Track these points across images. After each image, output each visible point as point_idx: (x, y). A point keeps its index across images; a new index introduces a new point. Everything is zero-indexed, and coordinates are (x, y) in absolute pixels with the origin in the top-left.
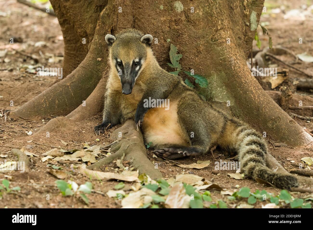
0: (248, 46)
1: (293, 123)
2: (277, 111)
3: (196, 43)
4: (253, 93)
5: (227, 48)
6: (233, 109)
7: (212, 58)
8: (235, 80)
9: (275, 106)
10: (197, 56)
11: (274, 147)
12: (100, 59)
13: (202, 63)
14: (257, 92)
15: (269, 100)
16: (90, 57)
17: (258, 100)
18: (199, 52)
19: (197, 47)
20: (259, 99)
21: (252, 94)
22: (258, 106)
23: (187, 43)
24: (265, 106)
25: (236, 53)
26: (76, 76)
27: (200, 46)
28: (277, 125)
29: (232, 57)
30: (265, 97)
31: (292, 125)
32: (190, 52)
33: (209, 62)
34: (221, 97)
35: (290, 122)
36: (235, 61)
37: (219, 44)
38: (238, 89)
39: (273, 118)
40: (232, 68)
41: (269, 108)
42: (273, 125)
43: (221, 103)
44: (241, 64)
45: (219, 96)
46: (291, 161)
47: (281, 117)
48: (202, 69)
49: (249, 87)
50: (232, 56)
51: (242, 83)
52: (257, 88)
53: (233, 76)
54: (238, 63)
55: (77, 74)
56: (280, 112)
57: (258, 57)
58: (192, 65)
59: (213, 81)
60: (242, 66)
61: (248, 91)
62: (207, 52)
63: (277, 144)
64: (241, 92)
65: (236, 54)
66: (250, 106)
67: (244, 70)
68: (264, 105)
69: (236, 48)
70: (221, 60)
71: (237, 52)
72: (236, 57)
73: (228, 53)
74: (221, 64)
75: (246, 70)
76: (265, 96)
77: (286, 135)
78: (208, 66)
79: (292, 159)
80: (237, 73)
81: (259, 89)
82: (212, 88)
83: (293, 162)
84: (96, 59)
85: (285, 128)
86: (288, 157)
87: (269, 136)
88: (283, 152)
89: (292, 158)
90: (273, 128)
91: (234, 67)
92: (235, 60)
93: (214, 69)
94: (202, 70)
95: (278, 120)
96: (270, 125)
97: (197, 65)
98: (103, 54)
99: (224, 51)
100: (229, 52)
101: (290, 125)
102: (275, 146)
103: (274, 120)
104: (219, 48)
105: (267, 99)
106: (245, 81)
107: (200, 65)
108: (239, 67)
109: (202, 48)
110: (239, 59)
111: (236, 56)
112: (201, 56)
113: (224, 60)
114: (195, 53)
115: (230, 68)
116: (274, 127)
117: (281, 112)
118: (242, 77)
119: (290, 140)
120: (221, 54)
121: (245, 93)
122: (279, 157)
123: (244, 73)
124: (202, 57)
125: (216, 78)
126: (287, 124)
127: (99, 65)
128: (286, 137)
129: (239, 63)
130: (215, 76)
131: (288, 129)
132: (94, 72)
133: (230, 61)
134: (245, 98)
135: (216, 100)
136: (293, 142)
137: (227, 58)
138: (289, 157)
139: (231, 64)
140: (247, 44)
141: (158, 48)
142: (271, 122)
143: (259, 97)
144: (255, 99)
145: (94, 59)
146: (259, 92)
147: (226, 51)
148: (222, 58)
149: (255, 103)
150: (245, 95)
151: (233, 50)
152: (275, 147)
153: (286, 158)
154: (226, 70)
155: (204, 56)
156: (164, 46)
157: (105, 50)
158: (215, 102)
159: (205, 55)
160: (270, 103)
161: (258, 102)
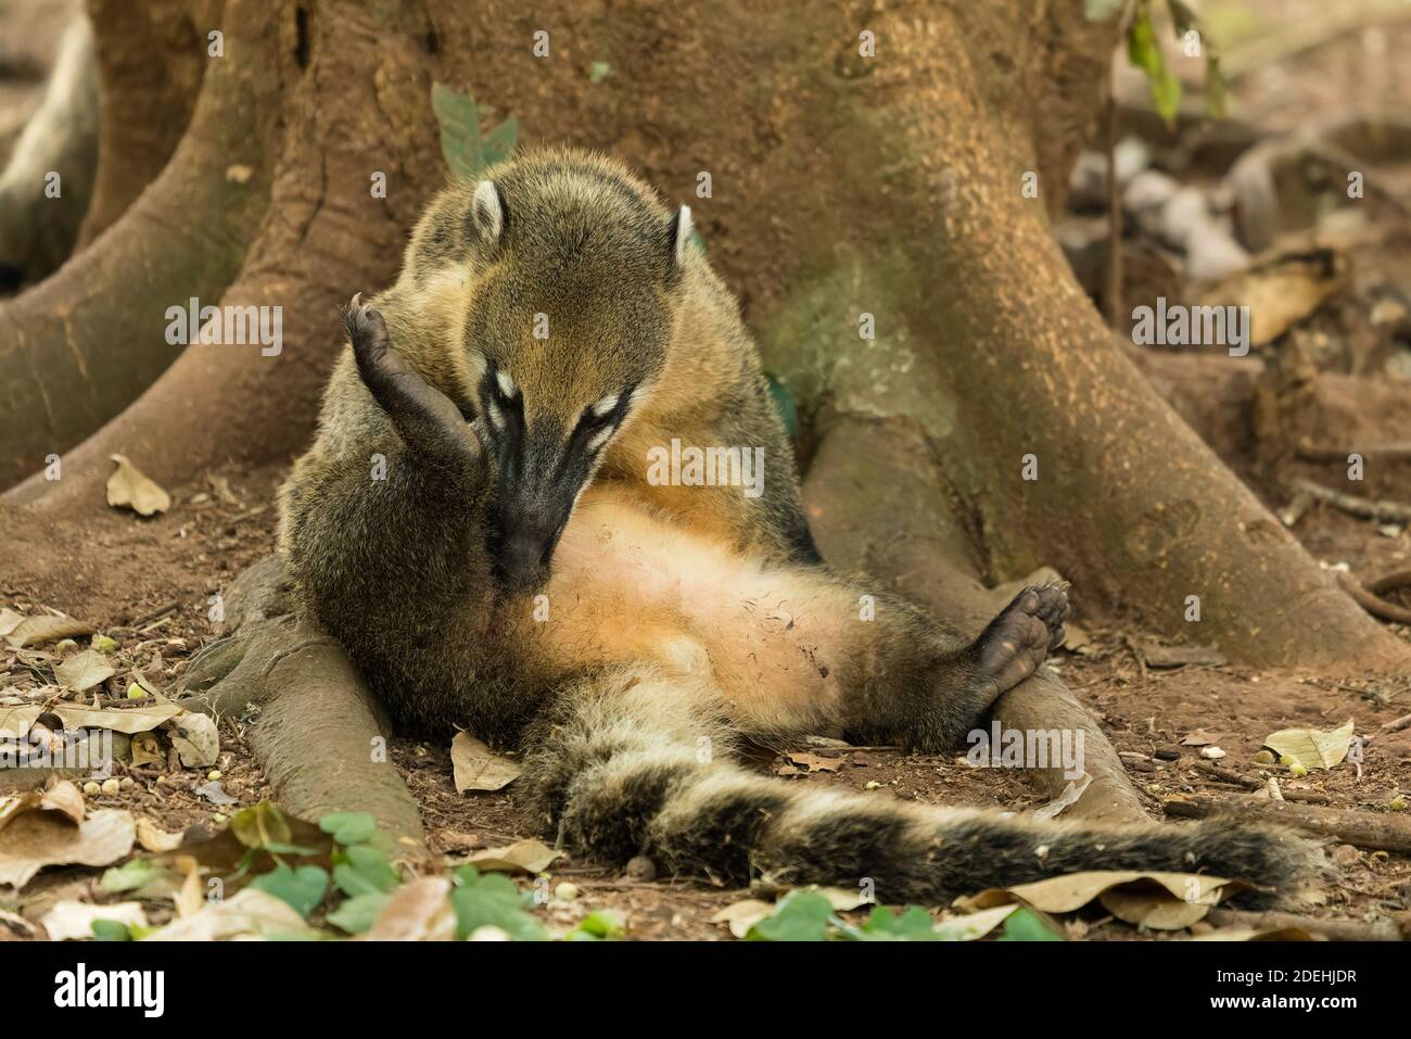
0: (1069, 107)
1: (1267, 536)
2: (1181, 470)
3: (751, 88)
4: (1057, 367)
5: (920, 115)
6: (946, 459)
7: (839, 171)
8: (963, 296)
9: (1172, 438)
10: (758, 159)
11: (1140, 672)
12: (240, 173)
13: (785, 196)
14: (1077, 360)
15: (1141, 409)
16: (190, 161)
17: (1083, 407)
18: (768, 138)
19: (756, 110)
20: (1088, 400)
21: (1051, 374)
22: (1079, 443)
23: (703, 88)
24: (1114, 443)
25: (972, 143)
26: (108, 266)
27: (770, 103)
28: (1177, 546)
29: (944, 165)
30: (1124, 393)
31: (1257, 548)
32: (719, 135)
33: (821, 192)
34: (880, 389)
35: (1249, 530)
36: (965, 191)
37: (876, 90)
38: (974, 348)
39: (1155, 510)
40: (943, 227)
41: (1140, 450)
42: (1155, 544)
43: (878, 422)
44: (995, 206)
45: (872, 383)
46: (1205, 751)
47: (1200, 503)
48: (787, 232)
49: (1034, 334)
50: (946, 158)
51: (999, 310)
52: (1078, 340)
53: (951, 270)
54: (977, 197)
55: (117, 253)
56: (1202, 472)
57: (1253, 170)
58: (731, 207)
59: (845, 301)
60: (1002, 216)
61: (1028, 357)
62: (810, 134)
63: (1165, 654)
64: (992, 361)
65: (971, 152)
66: (1034, 439)
67: (1009, 238)
68: (1109, 437)
69: (974, 117)
70: (888, 180)
71: (979, 138)
72: (969, 166)
73: (927, 144)
74: (886, 206)
75: (1027, 242)
76: (1120, 386)
77: (1223, 605)
78: (819, 215)
79: (1214, 737)
80: (971, 255)
81: (1091, 347)
82: (835, 336)
83: (1214, 752)
84: (222, 170)
85: (1217, 565)
86: (1198, 726)
87: (1135, 608)
88: (1179, 700)
89: (1219, 730)
90: (1153, 566)
91: (958, 222)
92: (962, 182)
93: (850, 231)
94: (783, 236)
95: (1187, 517)
96: (1139, 547)
97: (759, 207)
98: (258, 143)
99: (903, 130)
100: (932, 135)
101: (1251, 547)
102: (1148, 665)
103: (1163, 522)
104: (877, 117)
105: (1129, 402)
106: (1013, 298)
107: (773, 211)
108: (987, 223)
109: (783, 114)
110: (985, 179)
111: (971, 160)
112: (781, 156)
113: (905, 181)
114: (744, 143)
115: (933, 229)
116: (1162, 559)
117: (1203, 478)
118: (996, 280)
119: (1244, 631)
120: (889, 146)
121: (1012, 365)
122: (1147, 727)
123: (1011, 255)
124: (783, 163)
125: (862, 284)
126: (1230, 539)
127: (239, 205)
128: (1223, 615)
129: (986, 200)
130: (857, 270)
131: (1232, 572)
132: (209, 245)
133: (934, 190)
134: (1012, 395)
135: (857, 404)
136: (1257, 643)
137: (921, 171)
138: (1205, 725)
139: (938, 207)
140: (1064, 95)
141: (543, 115)
142: (1143, 531)
143: (1085, 388)
144: (1063, 400)
145: (213, 170)
146: (1091, 362)
147: (913, 131)
148: (891, 169)
149: (1066, 424)
150: (1009, 379)
151: (954, 126)
152: (1145, 670)
153: (1184, 730)
154: (913, 237)
155: (797, 158)
156: (573, 103)
157: (271, 124)
158: (848, 414)
159: (802, 153)
160: (1144, 424)
161: (1081, 419)
